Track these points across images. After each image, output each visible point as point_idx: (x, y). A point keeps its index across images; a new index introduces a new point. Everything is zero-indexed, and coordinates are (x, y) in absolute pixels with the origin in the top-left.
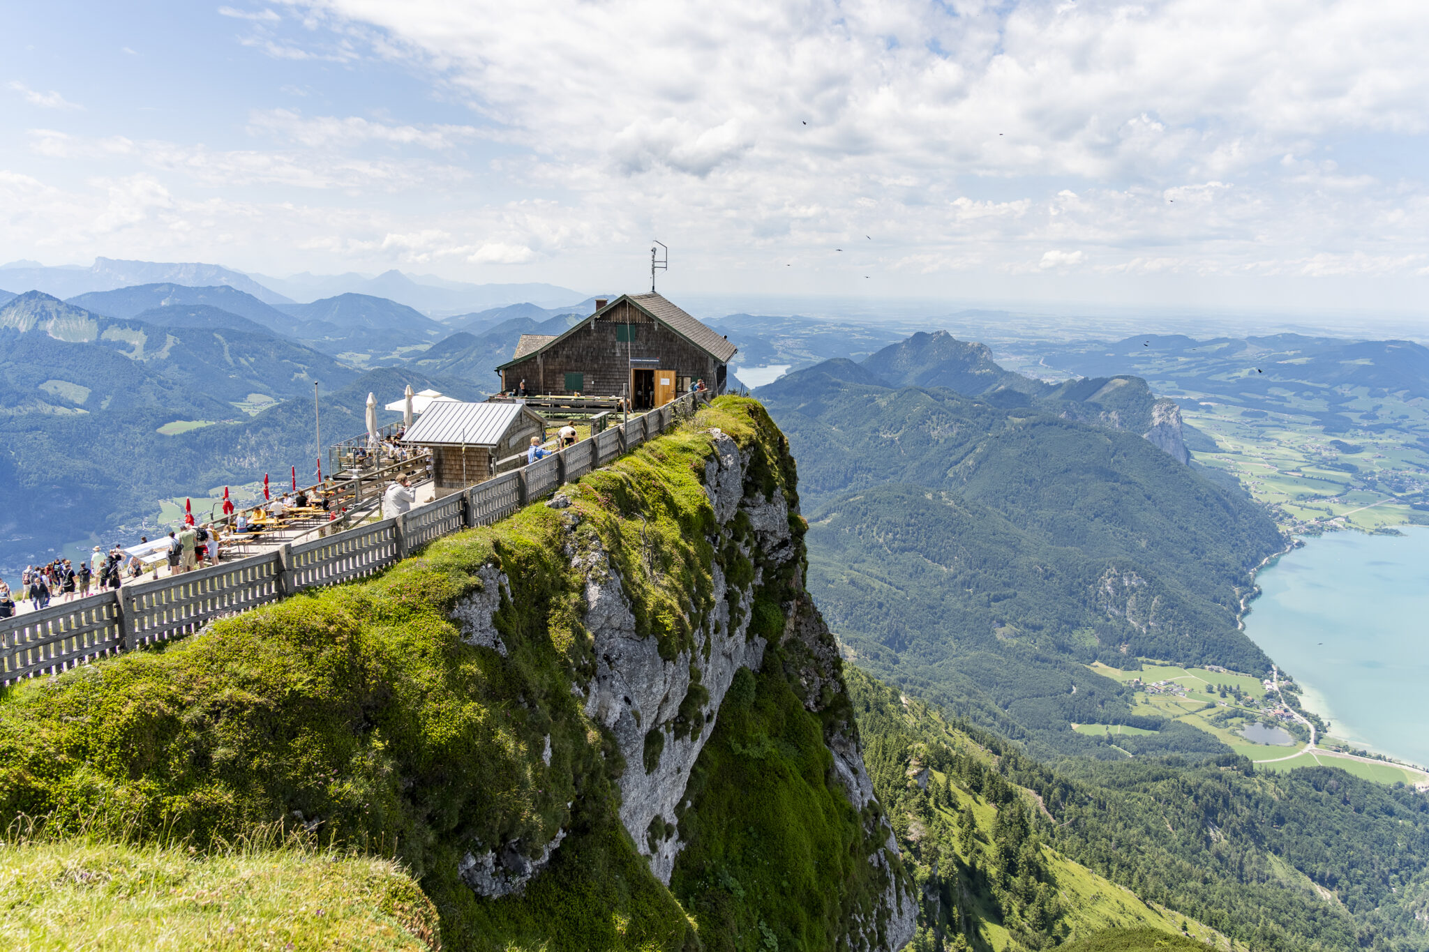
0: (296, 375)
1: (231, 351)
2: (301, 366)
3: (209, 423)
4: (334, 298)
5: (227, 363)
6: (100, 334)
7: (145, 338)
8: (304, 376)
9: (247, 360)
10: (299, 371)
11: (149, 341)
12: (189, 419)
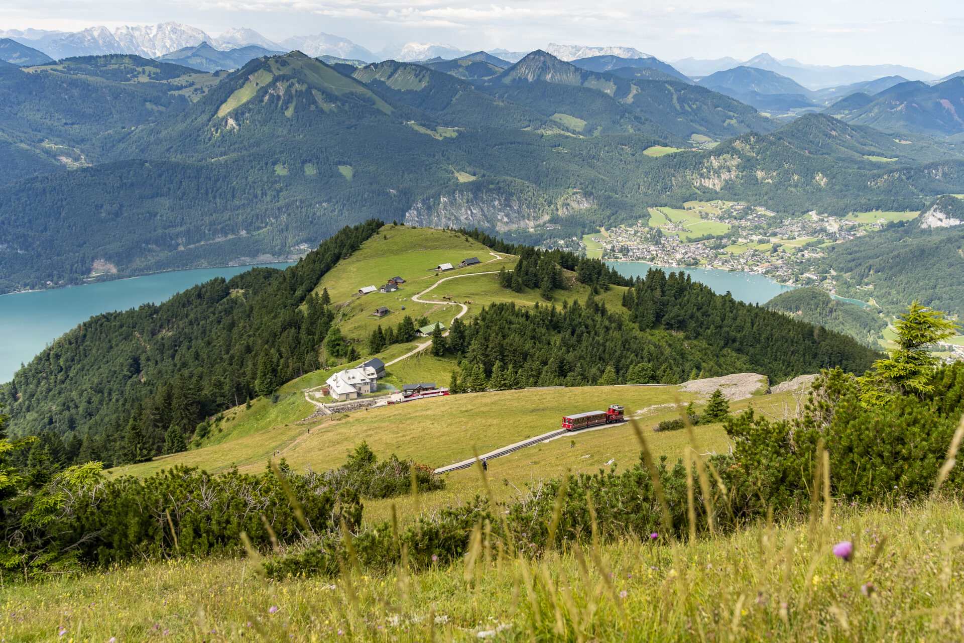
0: (728, 121)
1: (678, 99)
2: (731, 114)
3: (680, 150)
4: (730, 71)
5: (676, 109)
6: (582, 83)
7: (615, 87)
8: (734, 122)
9: (690, 107)
10: (730, 118)
11: (618, 89)
12: (665, 145)
